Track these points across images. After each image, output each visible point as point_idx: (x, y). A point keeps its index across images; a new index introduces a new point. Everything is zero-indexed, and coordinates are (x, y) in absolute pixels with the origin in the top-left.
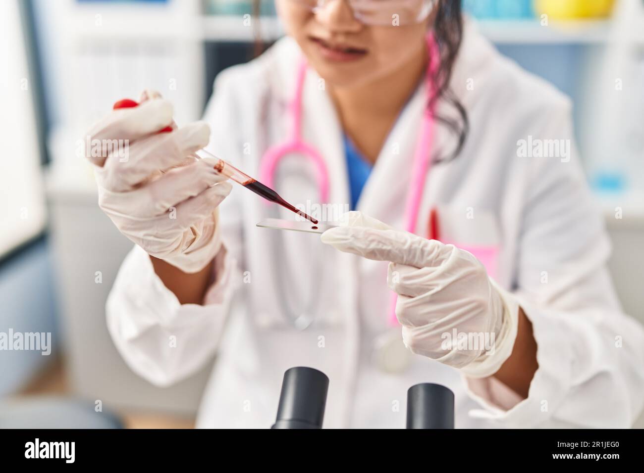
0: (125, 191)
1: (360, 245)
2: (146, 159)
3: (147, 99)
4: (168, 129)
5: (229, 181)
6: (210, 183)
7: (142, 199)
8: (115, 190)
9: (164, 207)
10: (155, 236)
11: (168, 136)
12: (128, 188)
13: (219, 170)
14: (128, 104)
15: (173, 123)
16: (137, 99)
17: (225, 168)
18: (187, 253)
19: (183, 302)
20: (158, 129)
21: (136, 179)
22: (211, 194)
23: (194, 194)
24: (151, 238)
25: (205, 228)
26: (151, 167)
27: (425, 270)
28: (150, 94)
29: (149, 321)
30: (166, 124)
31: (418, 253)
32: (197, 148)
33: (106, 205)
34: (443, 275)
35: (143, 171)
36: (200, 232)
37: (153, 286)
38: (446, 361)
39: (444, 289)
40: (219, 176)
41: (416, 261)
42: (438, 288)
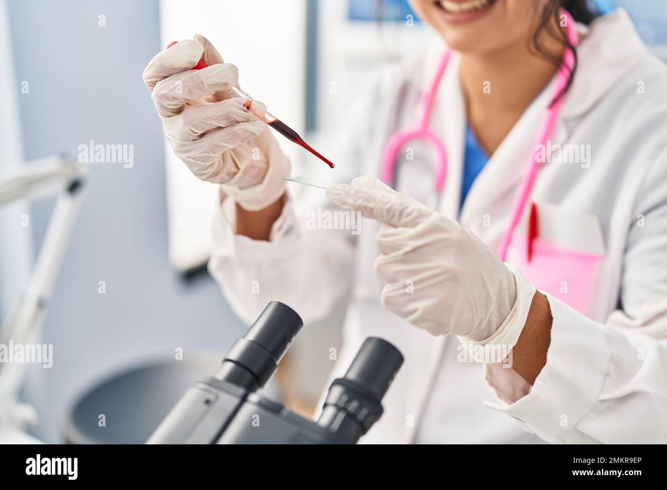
6: (237, 118)
13: (248, 107)
17: (254, 107)
23: (221, 124)
27: (401, 230)
31: (398, 214)
36: (242, 167)
38: (415, 323)
39: (415, 250)
40: (249, 114)
41: (395, 221)
42: (408, 249)
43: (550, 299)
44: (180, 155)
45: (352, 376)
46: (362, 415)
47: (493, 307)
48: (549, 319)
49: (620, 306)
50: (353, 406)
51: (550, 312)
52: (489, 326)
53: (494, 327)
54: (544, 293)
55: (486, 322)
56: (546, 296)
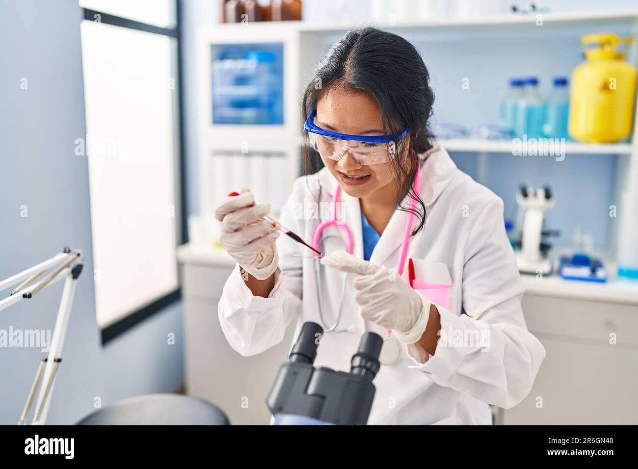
0: (231, 233)
1: (338, 264)
2: (240, 219)
3: (243, 192)
4: (251, 206)
5: (279, 231)
6: (269, 231)
7: (238, 236)
8: (226, 232)
9: (247, 241)
10: (243, 255)
11: (251, 209)
12: (232, 231)
13: (274, 225)
14: (235, 194)
15: (254, 202)
16: (238, 192)
17: (277, 225)
18: (258, 269)
19: (255, 294)
20: (247, 205)
21: (235, 227)
22: (269, 237)
23: (262, 236)
24: (241, 256)
25: (268, 256)
26: (242, 222)
27: (367, 276)
28: (245, 190)
29: (238, 307)
30: (250, 203)
31: (365, 268)
32: (264, 215)
33: (223, 240)
34: (376, 279)
35: (239, 224)
36: (265, 257)
37: (241, 285)
38: (379, 323)
39: (377, 286)
40: (274, 229)
41: (364, 272)
42: (373, 285)
43: (437, 306)
44: (230, 253)
45: (362, 350)
46: (373, 368)
47: (413, 313)
48: (439, 316)
49: (463, 311)
50: (369, 365)
51: (438, 312)
52: (411, 323)
53: (414, 323)
54: (433, 304)
55: (410, 320)
56: (434, 305)
